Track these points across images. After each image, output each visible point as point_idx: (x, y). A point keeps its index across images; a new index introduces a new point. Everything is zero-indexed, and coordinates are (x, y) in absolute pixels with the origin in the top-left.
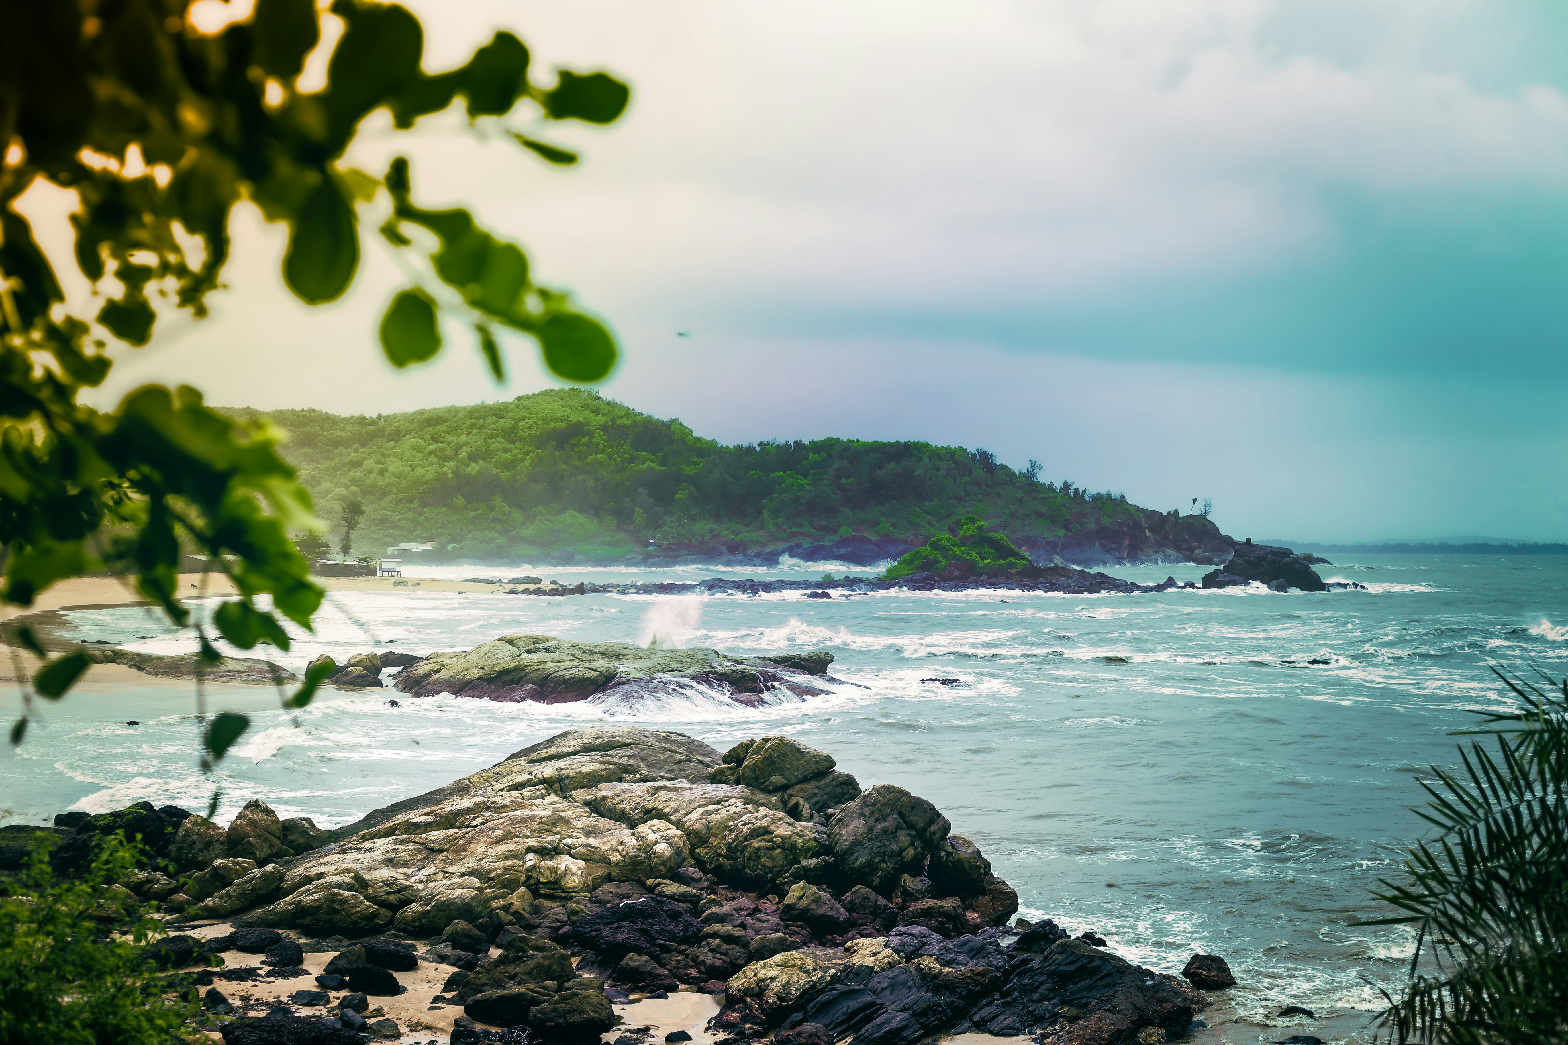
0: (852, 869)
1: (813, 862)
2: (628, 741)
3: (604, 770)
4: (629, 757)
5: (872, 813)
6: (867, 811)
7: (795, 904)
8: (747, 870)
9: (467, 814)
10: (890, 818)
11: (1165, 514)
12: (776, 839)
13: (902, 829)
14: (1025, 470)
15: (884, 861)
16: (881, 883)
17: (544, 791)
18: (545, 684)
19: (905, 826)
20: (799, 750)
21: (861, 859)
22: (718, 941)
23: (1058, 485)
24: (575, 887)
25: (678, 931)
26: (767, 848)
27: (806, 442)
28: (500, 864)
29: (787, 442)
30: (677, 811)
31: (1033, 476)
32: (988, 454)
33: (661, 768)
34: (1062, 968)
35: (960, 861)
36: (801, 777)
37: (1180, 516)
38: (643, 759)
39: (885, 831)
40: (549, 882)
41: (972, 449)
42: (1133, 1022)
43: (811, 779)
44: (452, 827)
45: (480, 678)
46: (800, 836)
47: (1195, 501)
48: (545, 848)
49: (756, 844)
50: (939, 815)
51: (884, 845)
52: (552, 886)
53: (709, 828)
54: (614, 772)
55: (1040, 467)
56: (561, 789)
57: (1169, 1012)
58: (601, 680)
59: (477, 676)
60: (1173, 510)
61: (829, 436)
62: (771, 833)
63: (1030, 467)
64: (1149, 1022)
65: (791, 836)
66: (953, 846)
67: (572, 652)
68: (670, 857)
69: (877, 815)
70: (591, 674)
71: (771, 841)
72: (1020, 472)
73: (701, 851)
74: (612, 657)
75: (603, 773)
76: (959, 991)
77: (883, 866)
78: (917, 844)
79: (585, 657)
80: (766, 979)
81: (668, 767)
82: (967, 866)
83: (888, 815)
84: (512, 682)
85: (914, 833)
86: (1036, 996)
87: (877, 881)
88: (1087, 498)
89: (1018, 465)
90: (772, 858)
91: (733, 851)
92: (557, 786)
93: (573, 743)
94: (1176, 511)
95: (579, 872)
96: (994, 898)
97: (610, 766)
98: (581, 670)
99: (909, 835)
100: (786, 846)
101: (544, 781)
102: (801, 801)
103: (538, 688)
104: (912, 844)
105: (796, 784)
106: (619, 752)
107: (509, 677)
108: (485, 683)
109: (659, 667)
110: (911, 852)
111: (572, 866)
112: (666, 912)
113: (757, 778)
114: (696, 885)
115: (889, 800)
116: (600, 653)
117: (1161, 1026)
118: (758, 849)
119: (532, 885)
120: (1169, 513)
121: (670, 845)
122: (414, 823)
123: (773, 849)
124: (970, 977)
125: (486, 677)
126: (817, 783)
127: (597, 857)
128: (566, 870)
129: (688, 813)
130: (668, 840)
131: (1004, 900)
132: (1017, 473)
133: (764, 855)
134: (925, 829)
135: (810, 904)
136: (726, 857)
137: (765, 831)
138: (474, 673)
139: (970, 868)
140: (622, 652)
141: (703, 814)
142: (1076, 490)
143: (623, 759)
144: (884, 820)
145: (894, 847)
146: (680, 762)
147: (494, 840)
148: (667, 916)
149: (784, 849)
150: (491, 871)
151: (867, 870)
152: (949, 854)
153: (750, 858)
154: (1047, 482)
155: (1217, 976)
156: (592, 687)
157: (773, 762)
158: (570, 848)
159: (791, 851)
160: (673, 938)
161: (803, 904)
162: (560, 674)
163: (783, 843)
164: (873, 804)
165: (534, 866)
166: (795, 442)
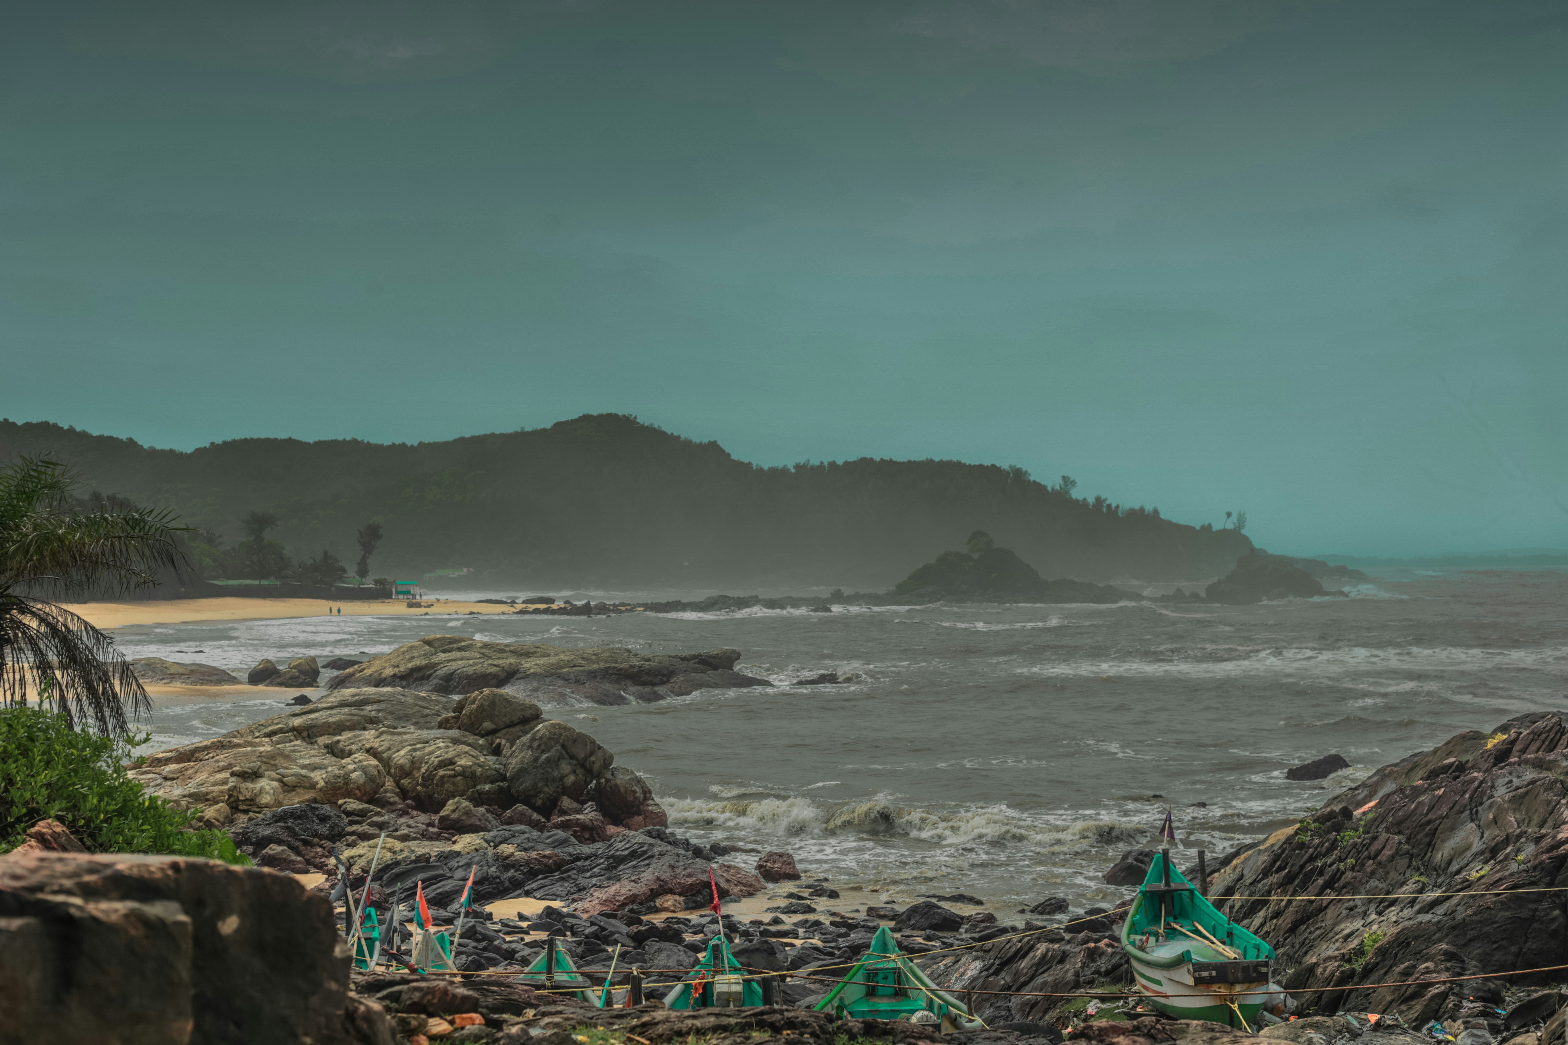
0: (518, 791)
1: (487, 787)
2: (382, 698)
3: (349, 720)
4: (379, 711)
5: (539, 746)
6: (536, 744)
7: (448, 816)
8: (436, 795)
9: (203, 751)
10: (553, 750)
11: (1198, 528)
12: (457, 768)
13: (564, 759)
14: (1058, 487)
15: (546, 785)
16: (543, 804)
17: (292, 738)
18: (451, 680)
19: (567, 757)
20: (506, 700)
21: (526, 784)
22: (354, 838)
23: (1091, 500)
24: (267, 804)
25: (324, 829)
26: (450, 776)
27: (840, 462)
28: (216, 788)
29: (822, 463)
30: (389, 749)
31: (1067, 493)
32: (1021, 472)
33: (408, 721)
34: (618, 853)
35: (616, 786)
36: (508, 722)
37: (1214, 529)
38: (391, 713)
39: (548, 760)
40: (246, 800)
41: (1005, 465)
42: (652, 890)
43: (518, 724)
44: (189, 761)
45: (394, 675)
46: (481, 766)
47: (1229, 515)
48: (247, 773)
49: (441, 772)
50: (600, 748)
51: (547, 772)
52: (249, 803)
53: (412, 762)
54: (359, 723)
55: (1073, 483)
56: (309, 736)
57: (692, 885)
58: (502, 675)
59: (392, 673)
60: (1207, 523)
61: (863, 456)
62: (455, 763)
63: (1062, 483)
64: (671, 891)
65: (471, 766)
66: (613, 774)
67: (484, 651)
68: (365, 783)
69: (543, 747)
70: (493, 670)
71: (453, 770)
72: (1053, 489)
73: (405, 782)
74: (521, 655)
75: (348, 724)
76: (522, 868)
77: (546, 789)
78: (578, 772)
79: (495, 655)
80: (356, 857)
81: (414, 720)
82: (622, 790)
83: (552, 747)
84: (422, 678)
85: (575, 762)
86: (588, 874)
87: (539, 802)
88: (1120, 514)
89: (1051, 481)
90: (454, 784)
91: (428, 778)
92: (305, 734)
93: (333, 700)
94: (1210, 525)
95: (272, 791)
96: (646, 817)
97: (356, 718)
98: (487, 667)
99: (570, 764)
100: (467, 774)
101: (294, 729)
102: (503, 742)
103: (444, 684)
104: (574, 772)
105: (504, 728)
106: (369, 708)
107: (420, 674)
108: (397, 680)
109: (562, 663)
110: (572, 778)
111: (267, 787)
112: (317, 816)
113: (472, 724)
114: (390, 807)
115: (555, 734)
116: (511, 651)
117: (680, 894)
118: (443, 777)
119: (233, 802)
120: (1203, 527)
121: (366, 773)
122: (157, 759)
123: (455, 776)
124: (535, 859)
125: (399, 674)
126: (522, 728)
127: (307, 785)
128: (261, 790)
129: (398, 751)
130: (364, 769)
131: (654, 819)
132: (1049, 489)
133: (448, 782)
134: (586, 759)
135: (461, 816)
136: (423, 785)
137: (451, 762)
138: (389, 672)
139: (626, 792)
140: (532, 650)
141: (410, 751)
142: (1109, 506)
143: (373, 713)
144: (549, 751)
145: (556, 774)
146: (427, 716)
147: (216, 770)
148: (318, 819)
149: (465, 777)
150: (207, 794)
151: (531, 793)
152: (608, 781)
153: (437, 785)
154: (1081, 498)
155: (780, 868)
156: (494, 682)
157: (484, 710)
158: (284, 777)
159: (471, 778)
160: (316, 835)
161: (455, 816)
162: (464, 670)
163: (464, 771)
164: (541, 738)
165: (235, 787)
166: (829, 463)
